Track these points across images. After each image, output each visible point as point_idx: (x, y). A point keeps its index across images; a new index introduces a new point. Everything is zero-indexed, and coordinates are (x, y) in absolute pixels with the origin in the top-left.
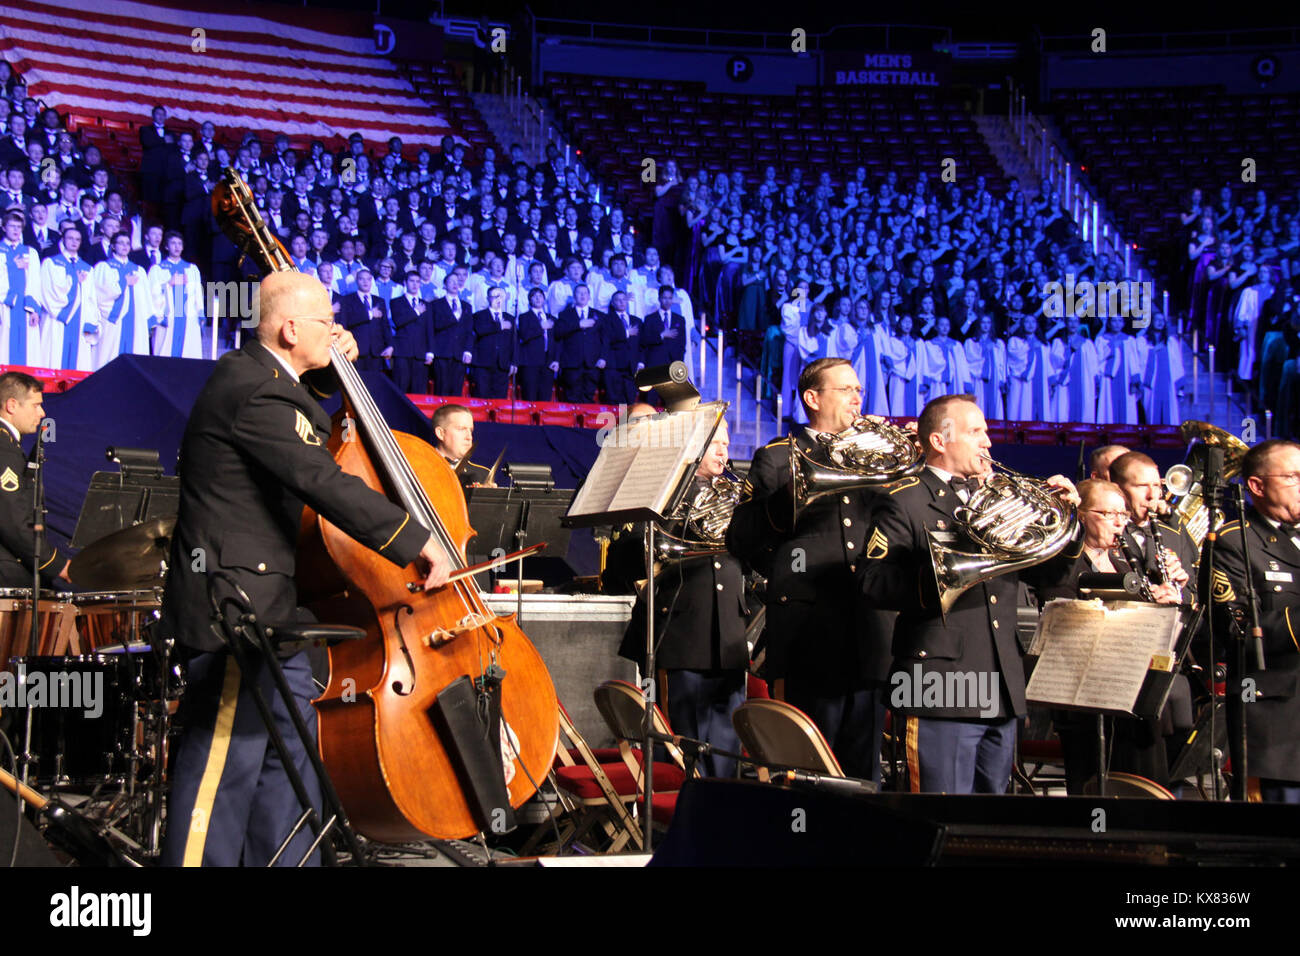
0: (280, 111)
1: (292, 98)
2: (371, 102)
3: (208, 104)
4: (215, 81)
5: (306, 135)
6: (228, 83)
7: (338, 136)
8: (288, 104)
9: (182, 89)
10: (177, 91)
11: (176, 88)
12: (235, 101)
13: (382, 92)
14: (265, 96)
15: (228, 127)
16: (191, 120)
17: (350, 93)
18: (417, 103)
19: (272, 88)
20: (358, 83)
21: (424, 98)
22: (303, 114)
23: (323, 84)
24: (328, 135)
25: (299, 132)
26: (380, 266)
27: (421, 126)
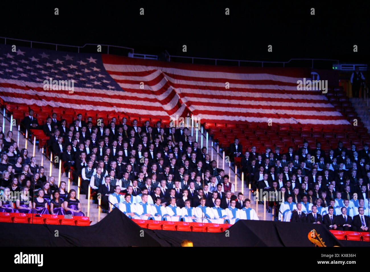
0: (277, 114)
1: (281, 108)
2: (311, 106)
3: (251, 113)
4: (253, 103)
5: (287, 124)
6: (257, 103)
7: (299, 123)
8: (279, 110)
9: (241, 108)
10: (240, 109)
11: (239, 107)
12: (261, 111)
13: (315, 102)
14: (271, 107)
15: (259, 123)
16: (246, 121)
17: (303, 103)
18: (329, 106)
19: (274, 104)
20: (305, 99)
21: (332, 103)
22: (285, 114)
23: (292, 100)
24: (295, 123)
25: (285, 122)
26: (317, 202)
27: (331, 116)
